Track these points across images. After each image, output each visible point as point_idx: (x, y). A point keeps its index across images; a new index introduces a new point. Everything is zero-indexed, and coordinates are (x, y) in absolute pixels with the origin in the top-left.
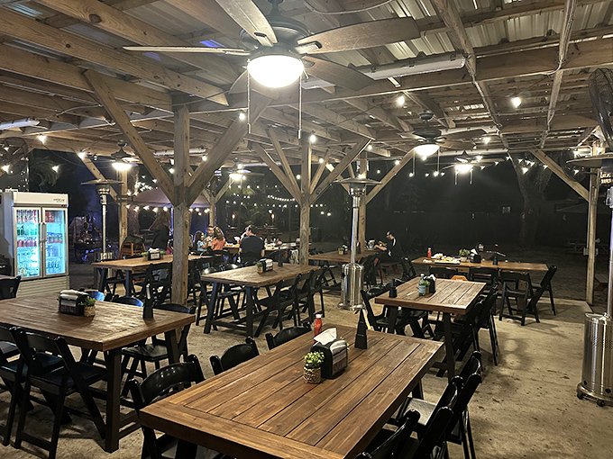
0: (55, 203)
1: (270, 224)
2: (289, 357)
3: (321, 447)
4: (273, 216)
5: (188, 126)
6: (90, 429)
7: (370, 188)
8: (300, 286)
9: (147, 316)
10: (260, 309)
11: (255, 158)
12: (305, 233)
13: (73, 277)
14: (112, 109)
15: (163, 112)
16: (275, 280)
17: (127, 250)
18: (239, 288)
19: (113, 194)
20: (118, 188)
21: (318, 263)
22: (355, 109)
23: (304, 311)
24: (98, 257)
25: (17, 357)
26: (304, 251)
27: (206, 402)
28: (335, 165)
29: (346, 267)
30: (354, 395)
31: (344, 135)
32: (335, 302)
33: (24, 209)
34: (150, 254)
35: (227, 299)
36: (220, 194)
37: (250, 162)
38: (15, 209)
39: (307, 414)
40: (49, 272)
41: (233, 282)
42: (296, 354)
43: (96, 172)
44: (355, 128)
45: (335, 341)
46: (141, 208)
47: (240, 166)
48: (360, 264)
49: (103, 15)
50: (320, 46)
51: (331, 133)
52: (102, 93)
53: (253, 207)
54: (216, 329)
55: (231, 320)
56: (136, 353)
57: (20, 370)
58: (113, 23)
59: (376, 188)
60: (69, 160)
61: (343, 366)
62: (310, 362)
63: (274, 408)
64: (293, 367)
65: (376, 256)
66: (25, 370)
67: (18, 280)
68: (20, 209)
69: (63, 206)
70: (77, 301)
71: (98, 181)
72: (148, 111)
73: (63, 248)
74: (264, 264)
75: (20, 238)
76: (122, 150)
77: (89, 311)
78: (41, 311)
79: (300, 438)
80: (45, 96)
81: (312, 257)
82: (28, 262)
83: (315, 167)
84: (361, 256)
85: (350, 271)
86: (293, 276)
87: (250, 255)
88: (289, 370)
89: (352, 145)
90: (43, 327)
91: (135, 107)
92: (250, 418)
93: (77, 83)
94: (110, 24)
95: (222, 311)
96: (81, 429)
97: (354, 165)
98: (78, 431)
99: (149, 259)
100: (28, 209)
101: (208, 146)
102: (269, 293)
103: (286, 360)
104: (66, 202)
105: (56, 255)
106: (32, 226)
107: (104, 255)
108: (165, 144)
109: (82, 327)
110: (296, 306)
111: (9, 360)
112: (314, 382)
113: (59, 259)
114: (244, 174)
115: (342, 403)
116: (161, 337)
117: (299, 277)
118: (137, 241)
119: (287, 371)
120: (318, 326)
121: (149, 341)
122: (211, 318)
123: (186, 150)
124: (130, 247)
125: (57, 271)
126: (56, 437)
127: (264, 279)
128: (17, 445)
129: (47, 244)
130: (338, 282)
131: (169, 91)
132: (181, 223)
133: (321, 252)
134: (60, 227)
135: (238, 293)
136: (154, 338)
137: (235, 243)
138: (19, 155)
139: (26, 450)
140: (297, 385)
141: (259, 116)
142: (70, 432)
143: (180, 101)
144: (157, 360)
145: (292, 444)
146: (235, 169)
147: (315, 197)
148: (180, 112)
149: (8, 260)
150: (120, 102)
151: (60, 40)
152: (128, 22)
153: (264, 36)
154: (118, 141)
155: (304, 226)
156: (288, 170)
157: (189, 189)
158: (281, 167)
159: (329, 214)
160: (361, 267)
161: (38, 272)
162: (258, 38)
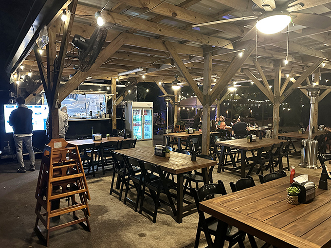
0: (148, 106)
1: (249, 116)
2: (275, 188)
3: (305, 239)
4: (251, 111)
5: (211, 63)
6: (169, 210)
7: (322, 91)
8: (274, 151)
9: (193, 159)
10: (248, 163)
11: (244, 77)
12: (276, 120)
13: (156, 141)
14: (176, 59)
15: (199, 57)
16: (258, 147)
17: (177, 129)
18: (236, 150)
19: (171, 101)
20: (173, 98)
21: (284, 138)
22: (316, 41)
23: (276, 166)
24: (165, 131)
25: (140, 173)
26: (276, 130)
27: (231, 205)
28: (296, 78)
29: (305, 141)
30: (322, 214)
31: (304, 58)
32: (296, 162)
33: (136, 109)
34: (189, 130)
35: (229, 156)
36: (222, 100)
37: (240, 80)
38: (133, 109)
39: (292, 220)
40: (145, 138)
41: (233, 146)
42: (279, 187)
43: (164, 91)
44: (314, 53)
45: (307, 182)
46: (181, 108)
47: (235, 83)
48: (315, 139)
49: (178, 12)
50: (303, 5)
51: (295, 58)
52: (172, 52)
53: (239, 106)
54: (223, 171)
55: (232, 167)
56: (188, 177)
57: (141, 179)
58: (182, 15)
59: (326, 91)
60: (153, 86)
61: (313, 197)
62: (291, 192)
63: (270, 213)
64: (278, 194)
65: (326, 135)
66: (143, 179)
67: (136, 141)
68: (134, 109)
69: (151, 108)
70: (163, 150)
71: (165, 96)
72: (191, 58)
73: (151, 127)
74: (251, 137)
75: (135, 122)
76: (176, 79)
77: (167, 155)
78: (147, 154)
79: (290, 231)
80: (146, 56)
81: (280, 135)
82: (137, 133)
83: (283, 80)
84: (315, 135)
85: (307, 144)
86: (269, 145)
87: (241, 133)
88: (276, 195)
89: (310, 64)
90: (150, 161)
91: (185, 57)
92: (257, 215)
93: (161, 48)
94: (180, 17)
95: (226, 162)
96: (165, 210)
97: (310, 77)
98: (164, 210)
99: (189, 133)
100: (137, 109)
101: (218, 73)
102: (253, 155)
103: (273, 190)
104: (152, 106)
105: (148, 130)
106: (139, 117)
107: (167, 131)
108: (196, 75)
109: (165, 162)
110: (271, 162)
111: (136, 174)
112: (293, 204)
113: (150, 132)
114: (237, 87)
115: (314, 218)
116: (199, 171)
117: (273, 146)
118: (182, 124)
119: (275, 196)
120: (293, 173)
121: (193, 172)
122: (221, 165)
123: (210, 76)
124: (178, 127)
125: (148, 138)
126: (156, 212)
127: (252, 146)
128: (140, 212)
129: (145, 125)
130: (297, 150)
131: (202, 46)
132: (206, 114)
133: (286, 132)
134: (149, 117)
135: (235, 153)
136: (195, 171)
137: (231, 125)
138: (134, 85)
139: (144, 215)
140: (283, 204)
141: (252, 53)
142: (161, 210)
143: (207, 50)
144: (197, 182)
145: (285, 233)
146: (232, 85)
147: (283, 98)
148: (207, 56)
149: (130, 132)
150: (180, 55)
151: (157, 28)
152: (188, 13)
153: (268, 5)
154: (175, 75)
155: (276, 116)
156: (266, 82)
157: (211, 96)
158: (261, 82)
159: (289, 109)
160: (316, 142)
161: (141, 138)
162: (264, 8)
